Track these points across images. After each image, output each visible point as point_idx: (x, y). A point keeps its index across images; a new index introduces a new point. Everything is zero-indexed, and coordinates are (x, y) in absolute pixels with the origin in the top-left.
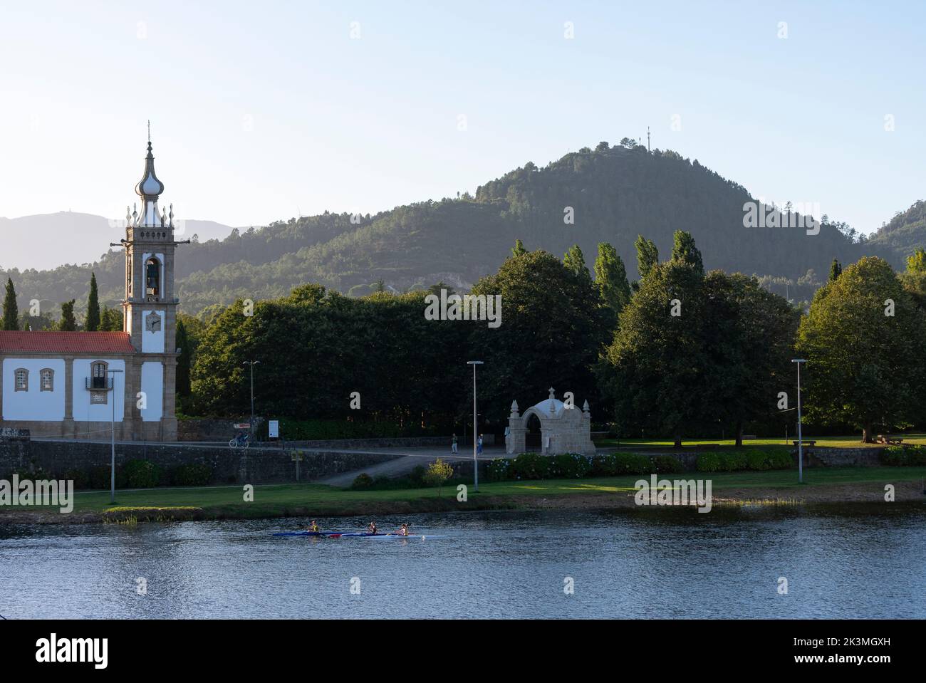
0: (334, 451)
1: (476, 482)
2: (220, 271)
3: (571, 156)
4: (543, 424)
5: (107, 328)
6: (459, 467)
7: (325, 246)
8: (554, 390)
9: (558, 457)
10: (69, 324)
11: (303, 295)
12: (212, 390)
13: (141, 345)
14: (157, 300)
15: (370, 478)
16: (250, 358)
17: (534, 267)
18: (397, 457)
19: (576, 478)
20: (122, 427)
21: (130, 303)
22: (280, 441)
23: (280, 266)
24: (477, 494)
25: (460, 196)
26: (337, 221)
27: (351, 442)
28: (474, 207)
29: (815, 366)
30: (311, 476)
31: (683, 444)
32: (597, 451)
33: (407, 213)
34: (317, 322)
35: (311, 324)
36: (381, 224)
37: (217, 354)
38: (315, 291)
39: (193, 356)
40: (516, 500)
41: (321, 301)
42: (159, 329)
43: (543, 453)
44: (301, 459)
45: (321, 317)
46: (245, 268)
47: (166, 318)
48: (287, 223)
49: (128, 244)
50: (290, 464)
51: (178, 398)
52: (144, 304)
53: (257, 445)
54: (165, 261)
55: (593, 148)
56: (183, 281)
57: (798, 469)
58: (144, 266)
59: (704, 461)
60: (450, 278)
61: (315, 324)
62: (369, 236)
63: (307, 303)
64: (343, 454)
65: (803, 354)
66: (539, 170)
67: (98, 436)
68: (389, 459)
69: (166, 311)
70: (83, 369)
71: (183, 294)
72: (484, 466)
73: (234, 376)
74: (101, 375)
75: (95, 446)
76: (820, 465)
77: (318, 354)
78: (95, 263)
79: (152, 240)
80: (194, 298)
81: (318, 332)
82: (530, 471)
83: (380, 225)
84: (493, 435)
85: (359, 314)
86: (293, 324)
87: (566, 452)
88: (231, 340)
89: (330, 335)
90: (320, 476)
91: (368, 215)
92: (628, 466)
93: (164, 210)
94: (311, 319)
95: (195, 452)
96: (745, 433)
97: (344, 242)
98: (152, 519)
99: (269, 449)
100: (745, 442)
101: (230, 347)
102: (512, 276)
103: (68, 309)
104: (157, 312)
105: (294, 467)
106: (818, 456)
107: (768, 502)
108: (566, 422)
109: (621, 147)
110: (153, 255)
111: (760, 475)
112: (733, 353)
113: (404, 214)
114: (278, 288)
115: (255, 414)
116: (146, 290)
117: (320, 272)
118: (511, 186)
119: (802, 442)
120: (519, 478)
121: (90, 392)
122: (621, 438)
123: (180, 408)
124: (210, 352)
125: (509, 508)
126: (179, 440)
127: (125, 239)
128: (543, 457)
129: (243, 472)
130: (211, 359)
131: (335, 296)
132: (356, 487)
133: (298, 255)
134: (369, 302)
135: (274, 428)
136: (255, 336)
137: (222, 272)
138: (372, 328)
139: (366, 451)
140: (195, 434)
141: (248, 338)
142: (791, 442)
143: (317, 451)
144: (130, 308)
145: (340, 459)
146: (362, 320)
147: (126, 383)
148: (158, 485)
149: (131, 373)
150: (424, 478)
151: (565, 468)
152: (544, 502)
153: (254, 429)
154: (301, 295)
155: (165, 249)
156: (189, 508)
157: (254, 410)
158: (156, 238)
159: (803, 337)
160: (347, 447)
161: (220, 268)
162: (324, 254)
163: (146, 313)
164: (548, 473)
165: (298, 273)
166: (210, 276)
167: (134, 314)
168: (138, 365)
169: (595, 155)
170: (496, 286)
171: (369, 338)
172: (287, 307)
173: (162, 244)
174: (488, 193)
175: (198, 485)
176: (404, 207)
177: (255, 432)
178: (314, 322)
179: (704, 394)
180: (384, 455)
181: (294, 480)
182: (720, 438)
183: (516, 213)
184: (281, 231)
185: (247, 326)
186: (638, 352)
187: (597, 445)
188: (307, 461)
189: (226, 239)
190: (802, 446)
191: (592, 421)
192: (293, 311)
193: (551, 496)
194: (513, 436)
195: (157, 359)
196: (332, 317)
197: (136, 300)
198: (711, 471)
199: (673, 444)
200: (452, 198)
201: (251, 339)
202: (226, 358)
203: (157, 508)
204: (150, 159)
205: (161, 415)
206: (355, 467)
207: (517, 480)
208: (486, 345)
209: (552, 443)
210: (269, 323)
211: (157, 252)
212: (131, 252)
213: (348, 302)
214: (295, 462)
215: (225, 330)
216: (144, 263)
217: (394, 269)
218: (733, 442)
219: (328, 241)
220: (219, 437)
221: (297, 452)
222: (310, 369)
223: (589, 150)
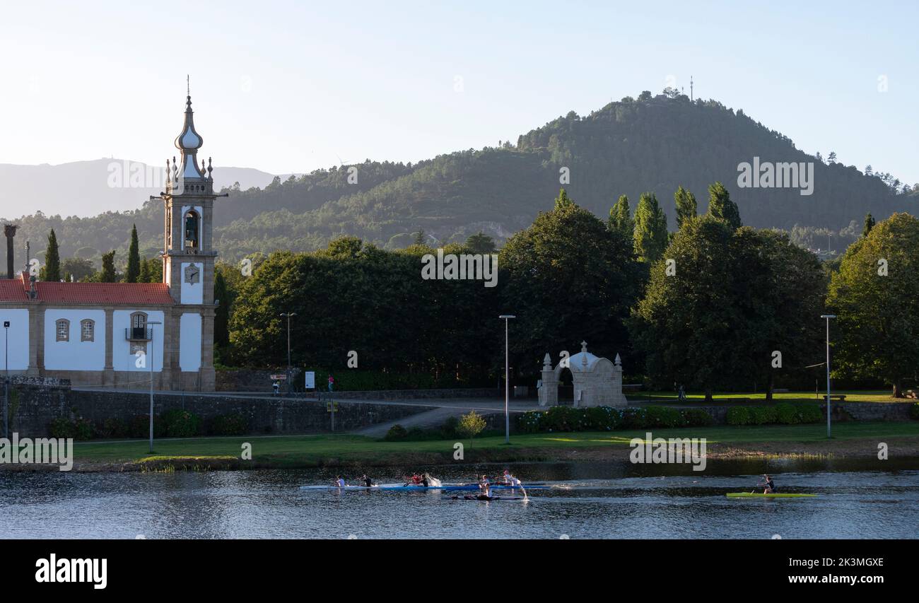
0: (368, 403)
1: (508, 433)
2: (261, 220)
3: (614, 105)
4: (575, 377)
5: (147, 279)
6: (492, 419)
7: (365, 194)
8: (586, 344)
9: (589, 410)
10: (110, 275)
11: (340, 247)
12: (250, 341)
13: (180, 297)
14: (196, 252)
15: (404, 429)
16: (287, 310)
17: (568, 222)
18: (431, 409)
19: (607, 430)
20: (161, 377)
21: (169, 255)
22: (316, 392)
23: (321, 215)
24: (507, 446)
25: (502, 145)
26: (378, 169)
27: (387, 393)
28: (515, 156)
29: (847, 321)
30: (346, 427)
31: (714, 397)
32: (629, 404)
33: (448, 161)
34: (353, 275)
35: (348, 277)
36: (423, 173)
37: (254, 306)
38: (352, 244)
39: (231, 307)
40: (547, 452)
41: (357, 254)
42: (198, 281)
43: (575, 406)
44: (336, 410)
45: (357, 270)
46: (286, 217)
47: (205, 270)
48: (328, 171)
49: (167, 197)
50: (326, 415)
51: (216, 349)
52: (183, 256)
53: (294, 396)
54: (204, 214)
55: (636, 98)
56: (224, 229)
57: (827, 423)
58: (183, 219)
59: (734, 414)
60: (491, 227)
61: (352, 277)
62: (410, 185)
63: (344, 256)
64: (377, 405)
65: (834, 310)
66: (581, 120)
67: (138, 386)
68: (424, 410)
69: (205, 264)
70: (123, 319)
71: (224, 242)
72: (515, 418)
73: (272, 327)
74: (141, 326)
75: (134, 396)
76: (850, 419)
77: (354, 306)
78: (137, 211)
79: (191, 193)
80: (235, 247)
81: (354, 285)
82: (562, 424)
83: (421, 174)
84: (527, 388)
85: (395, 267)
86: (330, 277)
87: (597, 406)
88: (269, 292)
89: (366, 288)
90: (355, 426)
91: (409, 164)
92: (658, 420)
93: (203, 163)
94: (347, 272)
95: (232, 403)
96: (776, 387)
97: (385, 191)
98: (189, 469)
99: (305, 400)
100: (775, 396)
101: (267, 299)
102: (546, 230)
103: (108, 260)
104: (196, 264)
105: (329, 418)
106: (848, 411)
107: (795, 456)
108: (598, 375)
109: (664, 97)
110: (192, 208)
111: (789, 429)
112: (764, 308)
113: (445, 163)
114: (319, 237)
115: (292, 364)
116: (184, 242)
117: (361, 221)
118: (553, 136)
119: (831, 397)
120: (551, 430)
121: (129, 343)
122: (652, 391)
123: (218, 358)
124: (248, 303)
125: (540, 460)
126: (217, 391)
127: (165, 192)
128: (574, 409)
129: (279, 422)
130: (249, 310)
131: (371, 249)
132: (389, 439)
133: (339, 203)
134: (405, 255)
135: (310, 379)
136: (292, 288)
137: (264, 220)
138: (408, 281)
139: (401, 402)
140: (233, 385)
141: (286, 290)
142: (821, 397)
143: (352, 402)
144: (169, 260)
145: (374, 410)
146: (398, 273)
147: (165, 334)
148: (195, 435)
149: (170, 324)
150: (456, 428)
151: (597, 421)
152: (574, 455)
153: (290, 380)
154: (338, 247)
155: (204, 202)
156: (225, 457)
157: (291, 361)
158: (195, 192)
159: (833, 293)
160: (382, 398)
161: (262, 216)
162: (365, 203)
163: (185, 265)
164: (580, 426)
165: (339, 221)
166: (251, 225)
167: (173, 266)
168: (177, 317)
169: (637, 105)
170: (530, 240)
171: (406, 291)
172: (324, 260)
173: (202, 197)
174: (530, 142)
175: (235, 435)
176: (445, 156)
177: (291, 383)
178: (350, 275)
179: (735, 349)
180: (418, 407)
181: (330, 431)
182: (752, 392)
183: (557, 162)
184: (323, 179)
185: (284, 278)
186: (669, 307)
187: (628, 398)
188: (342, 412)
189: (267, 188)
190: (831, 401)
191: (624, 374)
192: (330, 263)
193: (580, 449)
194: (546, 389)
195: (195, 310)
196: (368, 270)
197: (175, 252)
198: (740, 424)
199: (704, 397)
200: (494, 147)
201: (288, 291)
202: (264, 309)
203: (194, 457)
204: (189, 113)
205: (199, 366)
206: (389, 418)
207: (549, 432)
208: (520, 299)
209: (584, 396)
210: (306, 276)
211: (196, 205)
212: (170, 205)
213: (384, 255)
214: (330, 413)
215: (262, 282)
216: (183, 216)
217: (434, 218)
218: (764, 396)
219: (369, 190)
220: (257, 387)
221: (332, 403)
222: (346, 321)
223: (631, 99)
